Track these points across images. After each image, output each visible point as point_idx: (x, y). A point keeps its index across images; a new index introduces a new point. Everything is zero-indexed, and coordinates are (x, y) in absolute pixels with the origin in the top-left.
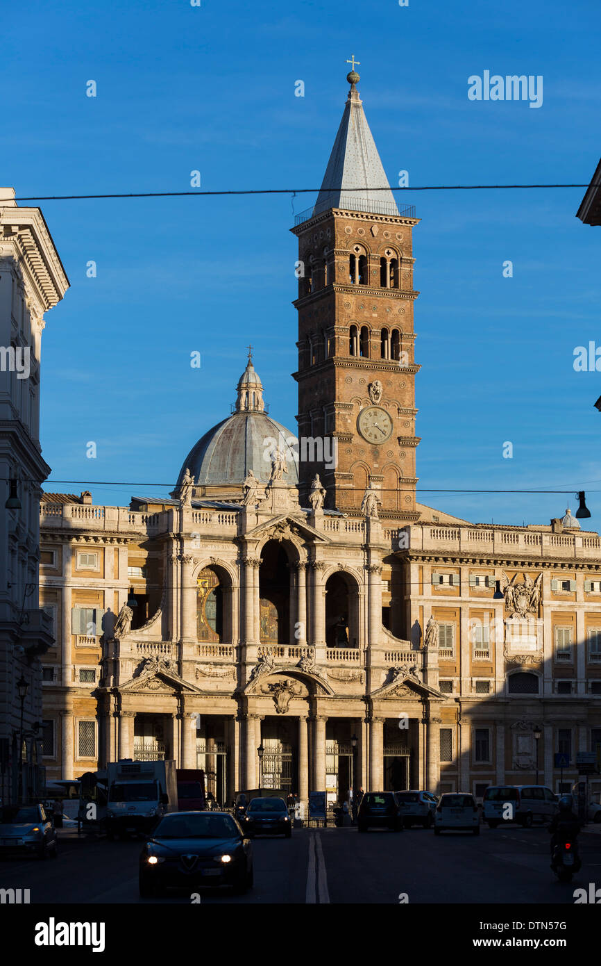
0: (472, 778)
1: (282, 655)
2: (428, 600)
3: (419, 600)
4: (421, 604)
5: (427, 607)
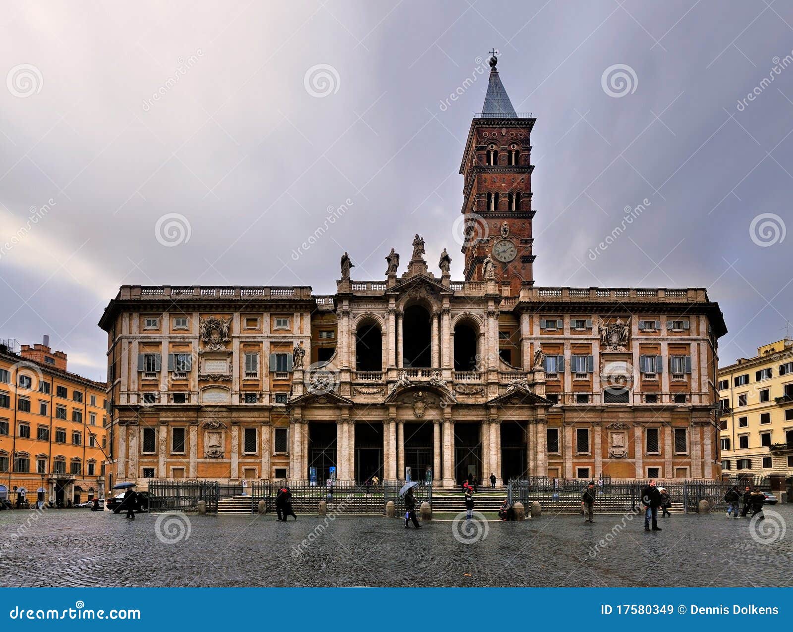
0: (575, 464)
1: (417, 375)
2: (537, 339)
3: (530, 339)
4: (532, 341)
5: (537, 343)
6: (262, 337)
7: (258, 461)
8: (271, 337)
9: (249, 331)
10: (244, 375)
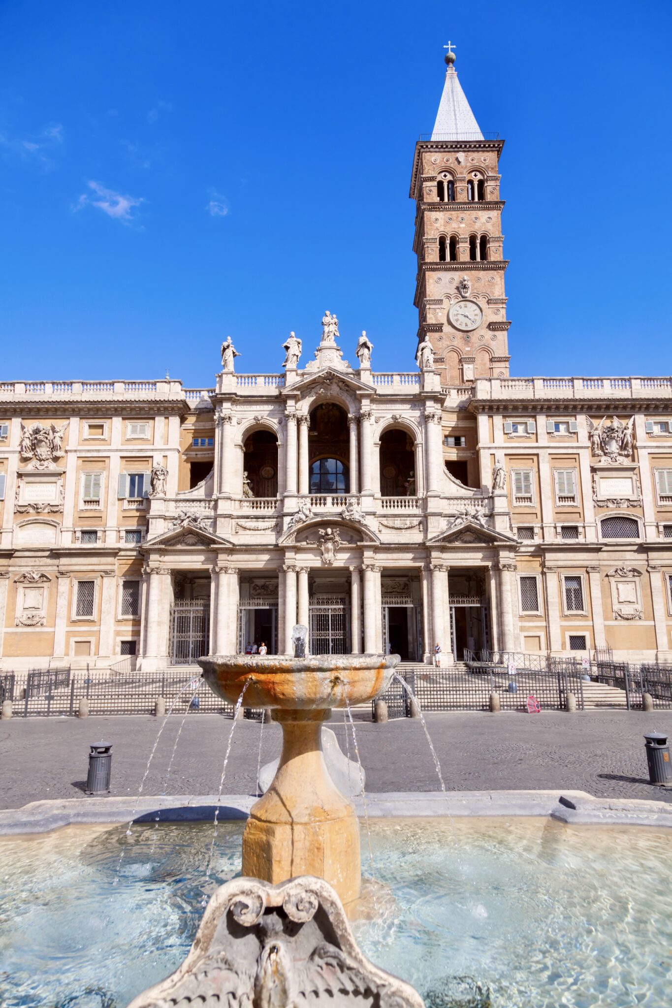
0: (564, 629)
1: (325, 504)
2: (499, 448)
3: (489, 448)
4: (492, 451)
5: (500, 454)
6: (109, 450)
7: (95, 629)
8: (121, 450)
9: (92, 442)
10: (81, 503)
